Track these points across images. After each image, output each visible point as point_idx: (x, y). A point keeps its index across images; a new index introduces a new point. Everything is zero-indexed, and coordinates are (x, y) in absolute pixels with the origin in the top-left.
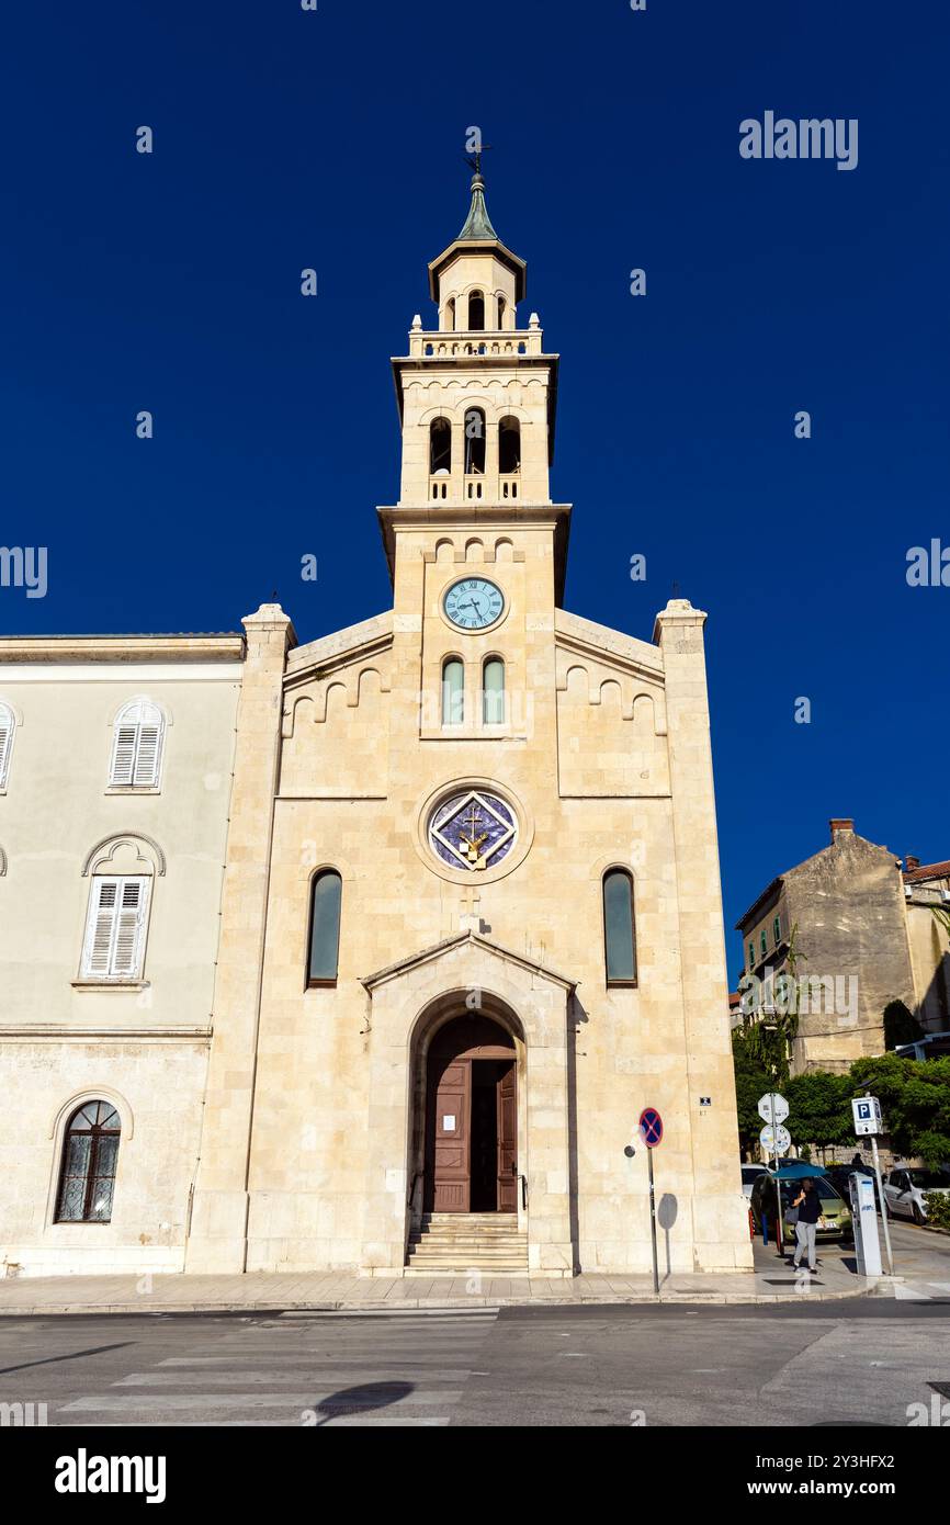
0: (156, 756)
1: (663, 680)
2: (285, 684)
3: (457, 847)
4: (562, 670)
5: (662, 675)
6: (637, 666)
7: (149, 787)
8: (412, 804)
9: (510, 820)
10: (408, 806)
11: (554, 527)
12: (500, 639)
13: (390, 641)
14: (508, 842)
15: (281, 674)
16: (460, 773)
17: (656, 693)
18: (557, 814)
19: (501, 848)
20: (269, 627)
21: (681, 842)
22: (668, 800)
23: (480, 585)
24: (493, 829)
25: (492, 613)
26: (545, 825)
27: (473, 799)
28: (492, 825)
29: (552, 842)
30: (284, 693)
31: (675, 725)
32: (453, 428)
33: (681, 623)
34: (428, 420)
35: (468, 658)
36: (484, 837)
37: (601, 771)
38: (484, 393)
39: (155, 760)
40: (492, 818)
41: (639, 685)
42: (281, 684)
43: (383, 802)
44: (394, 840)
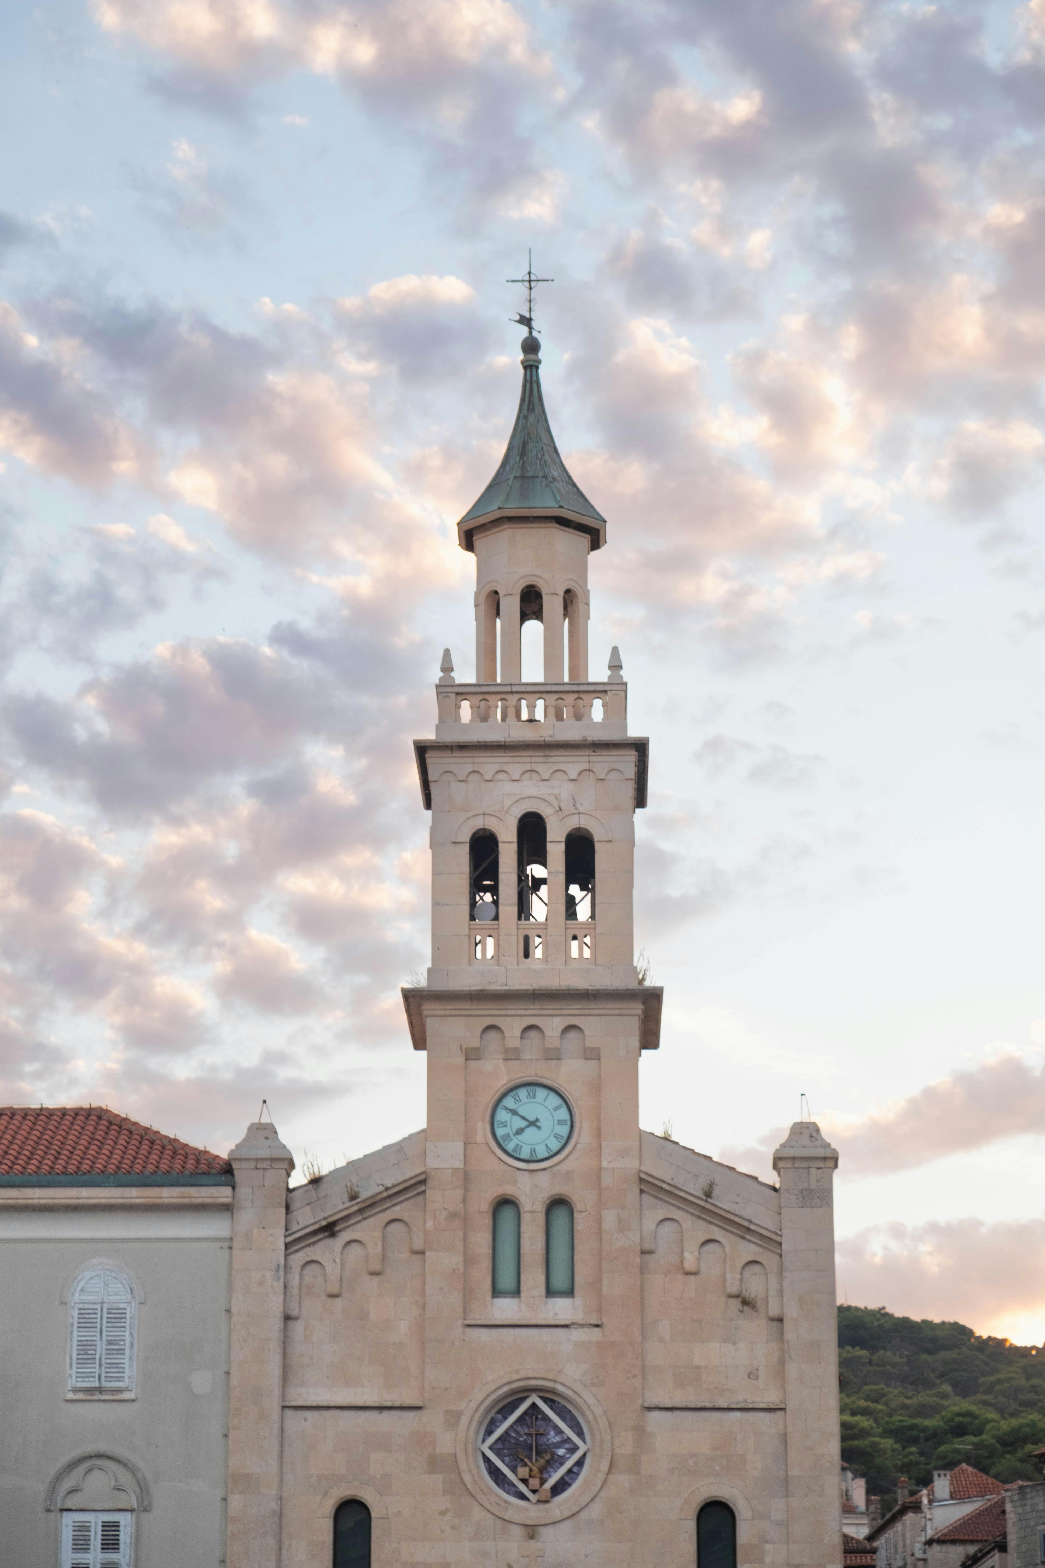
0: (127, 1348)
1: (780, 1244)
2: (287, 1246)
3: (514, 1470)
4: (649, 1225)
5: (778, 1239)
6: (746, 1224)
7: (120, 1391)
8: (459, 1414)
9: (580, 1434)
10: (453, 1418)
11: (639, 1012)
12: (568, 1174)
13: (423, 1182)
14: (580, 1463)
15: (281, 1232)
16: (517, 1372)
17: (769, 1259)
18: (640, 1431)
19: (570, 1471)
20: (264, 1165)
21: (794, 1472)
22: (780, 1414)
23: (541, 1093)
24: (558, 1445)
25: (556, 1136)
26: (626, 1446)
27: (534, 1406)
28: (557, 1439)
29: (634, 1467)
30: (286, 1256)
31: (791, 1311)
32: (501, 847)
33: (804, 1164)
34: (466, 837)
35: (526, 1205)
36: (548, 1457)
37: (697, 1367)
38: (542, 790)
39: (127, 1352)
40: (560, 1432)
41: (748, 1250)
42: (283, 1247)
43: (419, 1413)
44: (434, 1464)
